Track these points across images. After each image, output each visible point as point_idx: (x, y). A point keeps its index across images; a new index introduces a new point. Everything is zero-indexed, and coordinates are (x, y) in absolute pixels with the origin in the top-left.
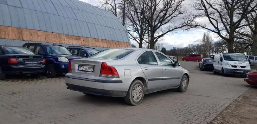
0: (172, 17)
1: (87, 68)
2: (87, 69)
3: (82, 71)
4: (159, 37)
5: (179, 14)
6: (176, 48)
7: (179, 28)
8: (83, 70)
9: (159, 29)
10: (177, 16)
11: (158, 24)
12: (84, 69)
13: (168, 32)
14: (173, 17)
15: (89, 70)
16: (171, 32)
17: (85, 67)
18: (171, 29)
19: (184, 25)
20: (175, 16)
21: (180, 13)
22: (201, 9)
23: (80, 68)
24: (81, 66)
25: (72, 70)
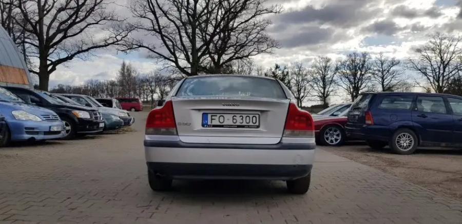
0: (88, 25)
2: (239, 120)
4: (60, 61)
5: (101, 20)
6: (64, 86)
7: (100, 46)
8: (224, 124)
9: (59, 46)
10: (97, 23)
11: (55, 35)
12: (229, 123)
13: (79, 52)
14: (91, 24)
15: (245, 124)
16: (86, 54)
17: (228, 117)
18: (84, 48)
19: (110, 41)
20: (95, 22)
21: (104, 19)
22: (144, 17)
23: (212, 119)
24: (212, 116)
25: (176, 127)
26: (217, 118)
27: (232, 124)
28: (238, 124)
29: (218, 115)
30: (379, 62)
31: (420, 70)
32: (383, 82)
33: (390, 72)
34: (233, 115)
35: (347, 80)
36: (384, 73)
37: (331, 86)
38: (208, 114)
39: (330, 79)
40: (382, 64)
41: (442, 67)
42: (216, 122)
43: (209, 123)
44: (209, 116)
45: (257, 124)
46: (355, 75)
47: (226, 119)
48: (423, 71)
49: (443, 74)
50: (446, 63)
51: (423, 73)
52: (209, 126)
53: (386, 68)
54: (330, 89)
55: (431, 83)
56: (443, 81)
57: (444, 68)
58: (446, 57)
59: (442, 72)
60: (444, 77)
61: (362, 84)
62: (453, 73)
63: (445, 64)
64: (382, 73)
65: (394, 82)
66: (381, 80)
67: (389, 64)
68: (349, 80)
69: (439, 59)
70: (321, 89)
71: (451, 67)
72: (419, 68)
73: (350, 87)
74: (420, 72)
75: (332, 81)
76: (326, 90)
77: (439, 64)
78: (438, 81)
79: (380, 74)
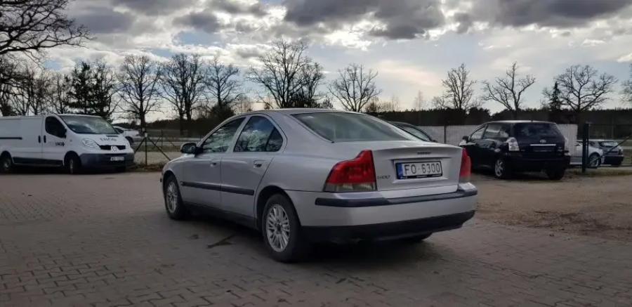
1: (427, 167)
2: (427, 169)
3: (415, 177)
8: (416, 174)
12: (420, 172)
15: (431, 173)
17: (419, 166)
23: (406, 170)
24: (406, 166)
25: (375, 181)
26: (409, 168)
27: (422, 173)
28: (427, 173)
29: (411, 165)
30: (214, 68)
31: (263, 82)
32: (219, 95)
33: (227, 82)
34: (421, 164)
35: (172, 89)
36: (221, 84)
37: (152, 97)
38: (401, 164)
39: (150, 88)
40: (217, 71)
41: (286, 80)
42: (410, 173)
43: (404, 175)
44: (403, 165)
45: (440, 172)
46: (183, 84)
47: (417, 168)
48: (266, 83)
49: (288, 88)
50: (290, 75)
51: (267, 86)
52: (405, 177)
53: (222, 76)
54: (151, 102)
55: (276, 98)
56: (288, 96)
57: (289, 82)
58: (291, 67)
59: (286, 85)
60: (288, 91)
61: (194, 97)
62: (298, 87)
63: (289, 77)
64: (218, 83)
65: (233, 95)
66: (216, 92)
67: (226, 72)
68: (175, 90)
69: (282, 69)
70: (135, 101)
71: (295, 81)
72: (263, 80)
73: (176, 100)
74: (262, 84)
75: (153, 90)
76: (145, 103)
77: (283, 76)
78: (283, 97)
79: (215, 84)
